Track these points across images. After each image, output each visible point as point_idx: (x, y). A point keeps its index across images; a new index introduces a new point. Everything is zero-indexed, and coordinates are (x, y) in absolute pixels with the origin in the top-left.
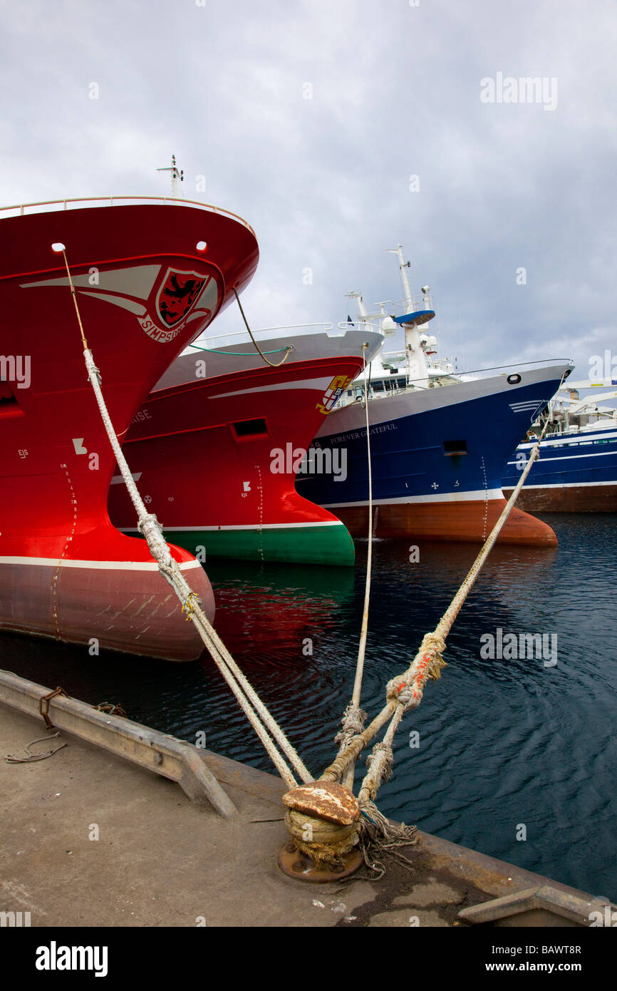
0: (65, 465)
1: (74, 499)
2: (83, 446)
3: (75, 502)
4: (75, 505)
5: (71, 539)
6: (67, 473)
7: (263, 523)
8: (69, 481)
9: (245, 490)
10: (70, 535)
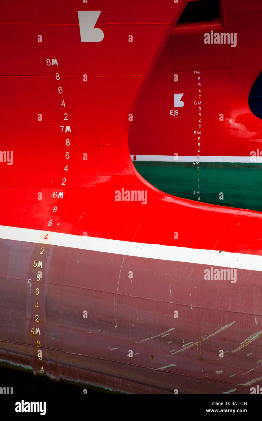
0: (55, 61)
1: (66, 124)
2: (96, 26)
3: (68, 128)
4: (68, 135)
5: (61, 194)
6: (57, 76)
7: (202, 154)
8: (60, 90)
9: (176, 105)
10: (59, 188)
